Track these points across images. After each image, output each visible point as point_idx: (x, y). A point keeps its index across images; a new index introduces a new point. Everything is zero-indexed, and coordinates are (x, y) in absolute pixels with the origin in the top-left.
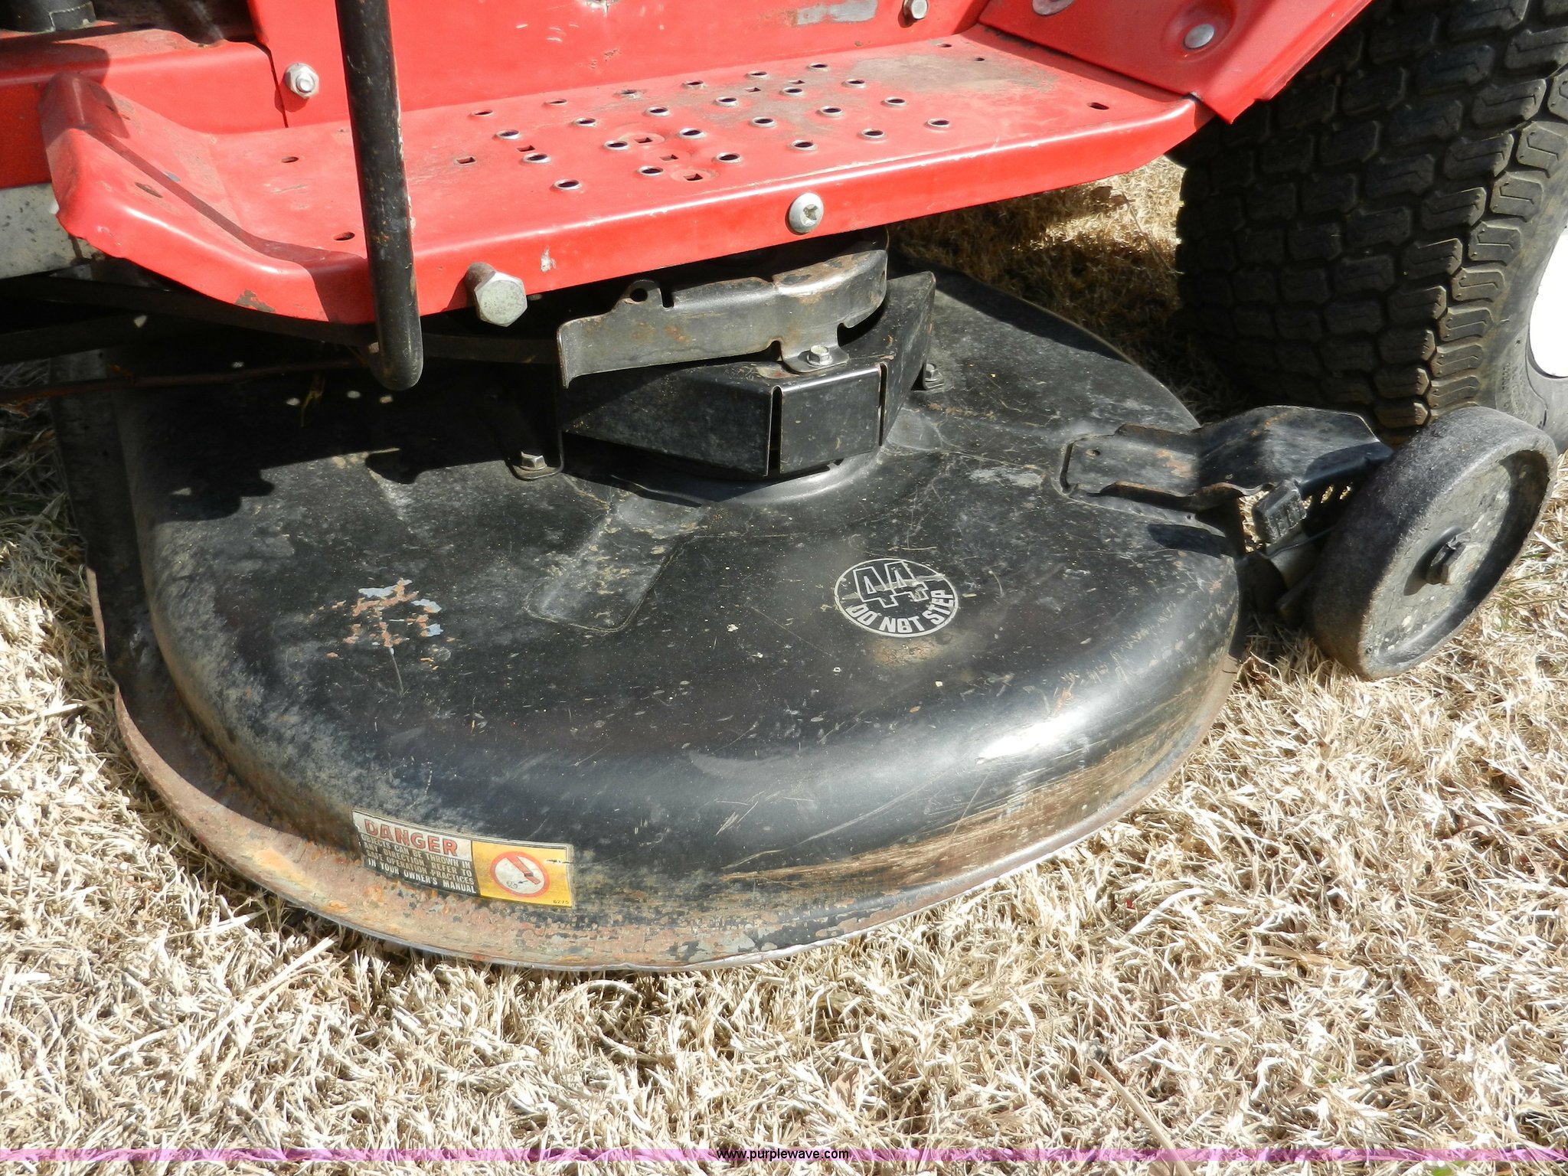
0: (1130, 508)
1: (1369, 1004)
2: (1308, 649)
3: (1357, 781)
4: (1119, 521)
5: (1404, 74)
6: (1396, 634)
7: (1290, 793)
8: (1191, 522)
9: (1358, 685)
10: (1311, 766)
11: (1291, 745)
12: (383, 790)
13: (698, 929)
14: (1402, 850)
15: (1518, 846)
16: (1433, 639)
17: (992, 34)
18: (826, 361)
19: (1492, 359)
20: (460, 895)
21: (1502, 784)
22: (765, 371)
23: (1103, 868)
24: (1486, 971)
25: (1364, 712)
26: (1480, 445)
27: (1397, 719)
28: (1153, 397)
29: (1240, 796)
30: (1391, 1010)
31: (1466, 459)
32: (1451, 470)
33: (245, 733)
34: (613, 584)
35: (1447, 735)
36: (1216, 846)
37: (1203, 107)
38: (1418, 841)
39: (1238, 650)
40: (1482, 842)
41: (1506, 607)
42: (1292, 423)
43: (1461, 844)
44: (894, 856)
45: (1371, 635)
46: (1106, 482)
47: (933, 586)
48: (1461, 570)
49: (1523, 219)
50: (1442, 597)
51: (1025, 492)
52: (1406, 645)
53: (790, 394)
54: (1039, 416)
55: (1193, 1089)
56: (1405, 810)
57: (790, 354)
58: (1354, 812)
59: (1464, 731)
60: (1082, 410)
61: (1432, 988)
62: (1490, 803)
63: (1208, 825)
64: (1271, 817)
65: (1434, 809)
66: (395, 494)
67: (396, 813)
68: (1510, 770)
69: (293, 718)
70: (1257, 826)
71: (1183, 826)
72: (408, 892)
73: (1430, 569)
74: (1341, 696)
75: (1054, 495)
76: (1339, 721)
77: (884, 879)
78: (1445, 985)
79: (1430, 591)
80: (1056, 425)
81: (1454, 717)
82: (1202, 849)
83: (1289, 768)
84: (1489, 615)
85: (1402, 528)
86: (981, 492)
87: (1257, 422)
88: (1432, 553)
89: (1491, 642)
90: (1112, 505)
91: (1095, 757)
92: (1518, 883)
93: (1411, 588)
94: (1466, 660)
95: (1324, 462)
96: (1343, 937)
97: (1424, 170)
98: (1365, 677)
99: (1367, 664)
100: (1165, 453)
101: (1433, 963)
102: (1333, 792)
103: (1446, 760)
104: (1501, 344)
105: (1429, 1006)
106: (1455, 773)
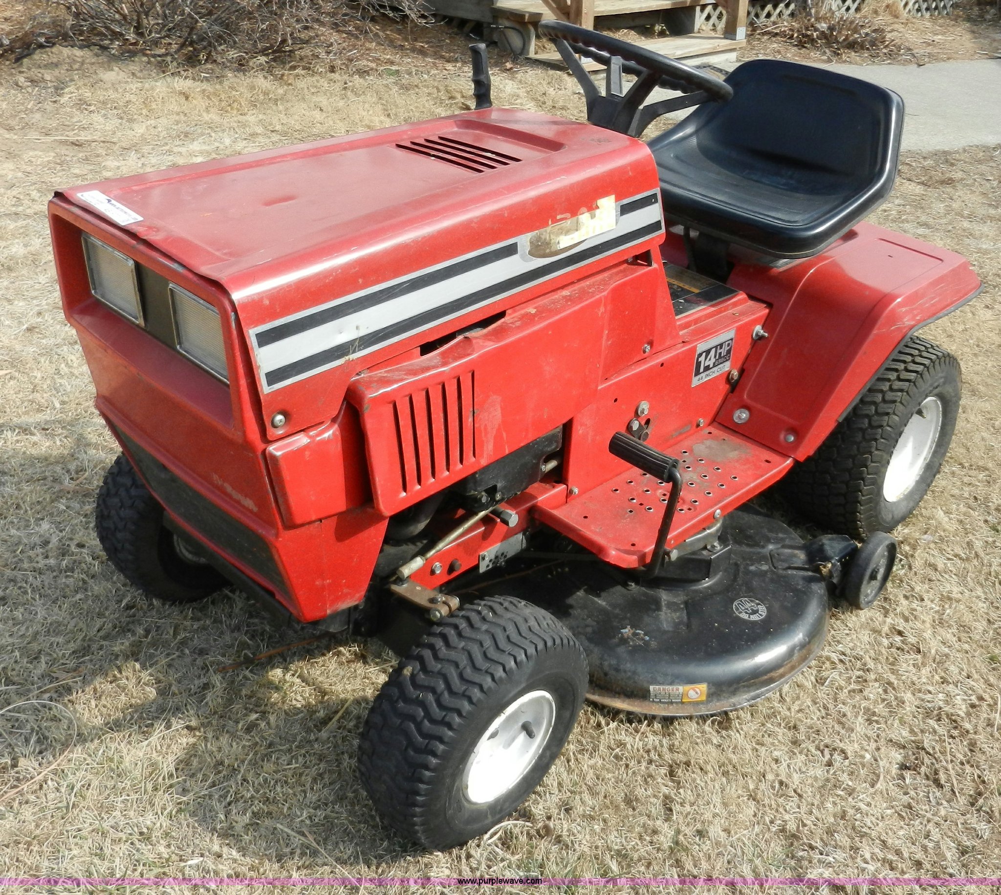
0: (794, 572)
1: (880, 690)
2: (845, 604)
3: (866, 639)
4: (793, 576)
5: (840, 436)
6: (867, 595)
7: (851, 645)
8: (810, 573)
9: (861, 612)
10: (854, 637)
11: (848, 632)
12: (659, 678)
13: (733, 700)
14: (880, 653)
15: (906, 648)
16: (876, 595)
17: (720, 426)
18: (719, 548)
19: (875, 508)
20: (676, 703)
21: (900, 633)
22: (705, 553)
23: (814, 672)
24: (904, 678)
25: (863, 620)
26: (878, 545)
27: (872, 620)
28: (785, 532)
29: (840, 647)
30: (885, 691)
31: (876, 550)
32: (873, 553)
33: (612, 672)
34: (678, 618)
35: (885, 622)
36: (837, 662)
37: (794, 459)
38: (884, 651)
39: (830, 610)
40: (898, 649)
41: (893, 581)
42: (830, 540)
43: (894, 650)
44: (773, 674)
45: (863, 599)
46: (786, 565)
47: (758, 604)
48: (880, 576)
49: (876, 474)
50: (876, 584)
51: (766, 572)
52: (870, 598)
53: (715, 558)
54: (756, 544)
55: (849, 714)
56: (880, 644)
57: (709, 547)
58: (867, 647)
59: (889, 620)
60: (768, 540)
61: (893, 684)
62: (898, 639)
63: (834, 657)
64: (848, 652)
65: (886, 642)
66: (601, 602)
67: (662, 684)
68: (901, 629)
69: (628, 665)
70: (845, 655)
71: (828, 658)
72: (662, 705)
73: (873, 577)
74: (857, 616)
75: (772, 571)
76: (858, 623)
77: (772, 680)
78: (896, 682)
79: (873, 582)
80: (763, 547)
81: (886, 617)
82: (833, 663)
83: (849, 639)
84: (889, 584)
85: (865, 570)
86: (755, 574)
87: (820, 540)
88: (872, 573)
89: (891, 593)
90: (790, 572)
91: (809, 642)
92: (907, 656)
93: (869, 582)
94: (886, 599)
95: (841, 551)
96: (872, 676)
97: (850, 463)
98: (862, 609)
99: (862, 606)
100: (796, 552)
101: (893, 679)
102: (861, 643)
103: (886, 629)
104: (877, 503)
105: (894, 689)
106: (888, 632)
